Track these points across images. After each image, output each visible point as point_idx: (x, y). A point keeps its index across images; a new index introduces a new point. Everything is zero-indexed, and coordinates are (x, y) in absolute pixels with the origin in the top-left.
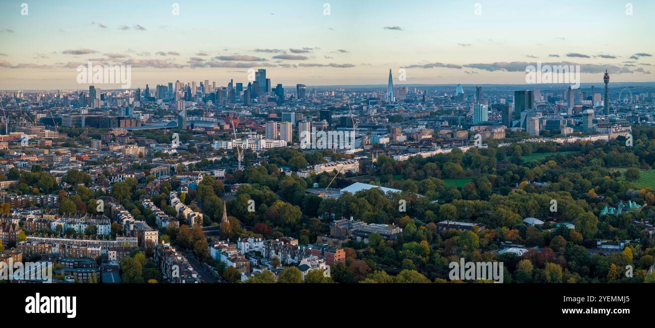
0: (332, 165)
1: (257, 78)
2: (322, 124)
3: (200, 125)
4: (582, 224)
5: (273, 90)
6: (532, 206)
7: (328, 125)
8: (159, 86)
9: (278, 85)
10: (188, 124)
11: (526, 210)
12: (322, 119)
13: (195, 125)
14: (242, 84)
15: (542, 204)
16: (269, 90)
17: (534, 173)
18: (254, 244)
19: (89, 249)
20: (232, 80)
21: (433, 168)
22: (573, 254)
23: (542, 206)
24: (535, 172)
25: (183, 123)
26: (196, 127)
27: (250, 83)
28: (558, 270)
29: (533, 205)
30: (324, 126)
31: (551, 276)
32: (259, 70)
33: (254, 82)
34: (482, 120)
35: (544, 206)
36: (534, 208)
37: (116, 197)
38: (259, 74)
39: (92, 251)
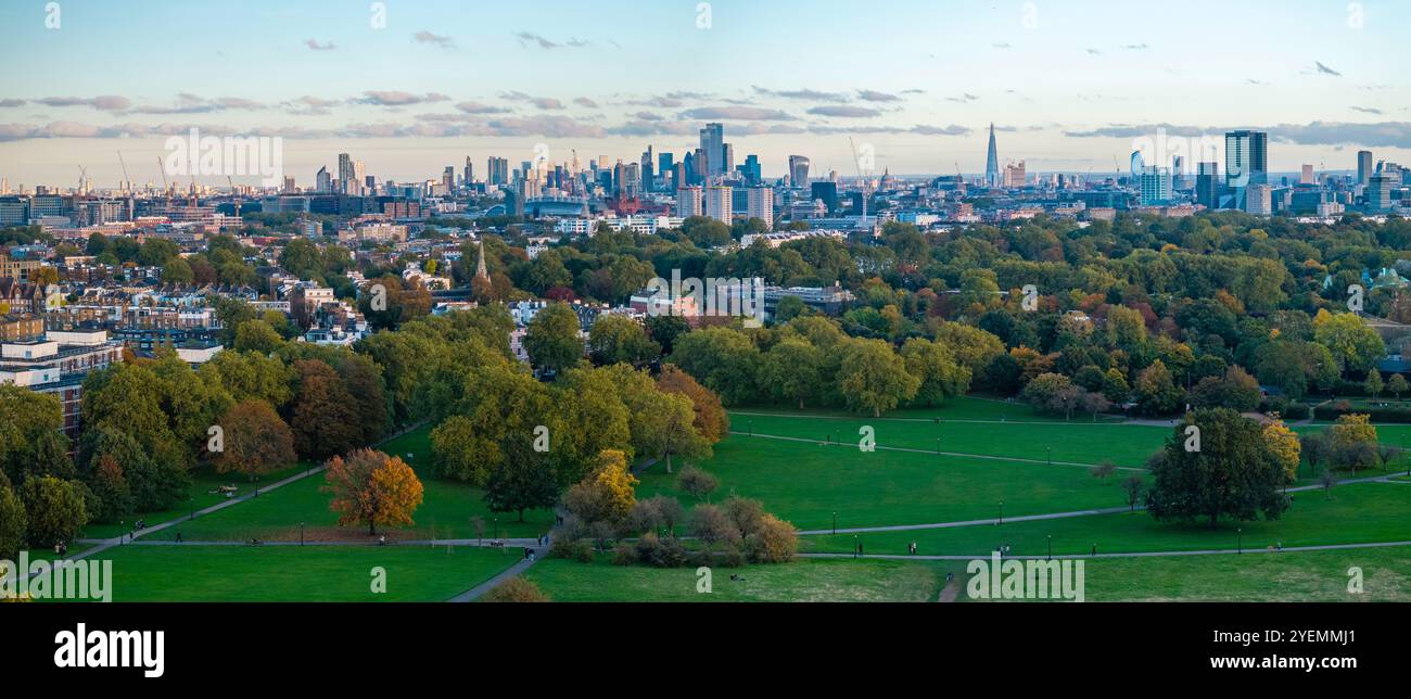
0: (781, 238)
1: (704, 142)
2: (813, 208)
3: (552, 211)
4: (1247, 283)
5: (739, 167)
6: (1159, 268)
7: (827, 211)
8: (494, 159)
9: (749, 156)
10: (526, 210)
11: (1147, 277)
12: (814, 198)
13: (543, 210)
14: (671, 155)
15: (1184, 265)
16: (729, 169)
17: (1202, 239)
18: (530, 311)
19: (182, 316)
20: (650, 148)
21: (992, 235)
22: (1195, 315)
23: (1182, 270)
24: (1205, 237)
25: (517, 206)
26: (544, 216)
27: (689, 153)
28: (1134, 321)
29: (1163, 267)
30: (816, 212)
31: (1119, 333)
32: (708, 125)
33: (697, 150)
34: (1158, 196)
35: (1188, 269)
36: (1164, 274)
37: (291, 268)
38: (708, 134)
39: (187, 320)
